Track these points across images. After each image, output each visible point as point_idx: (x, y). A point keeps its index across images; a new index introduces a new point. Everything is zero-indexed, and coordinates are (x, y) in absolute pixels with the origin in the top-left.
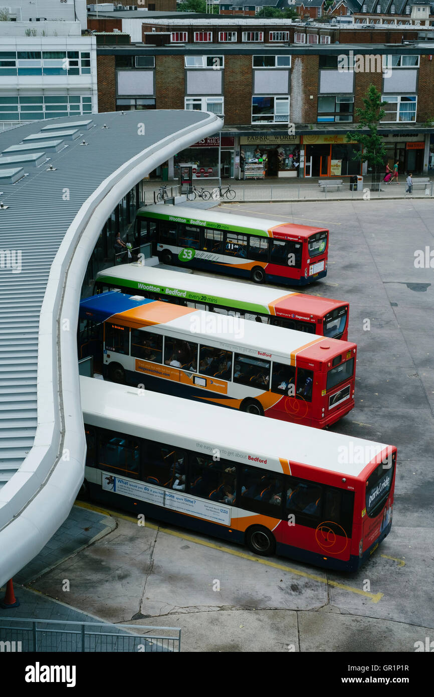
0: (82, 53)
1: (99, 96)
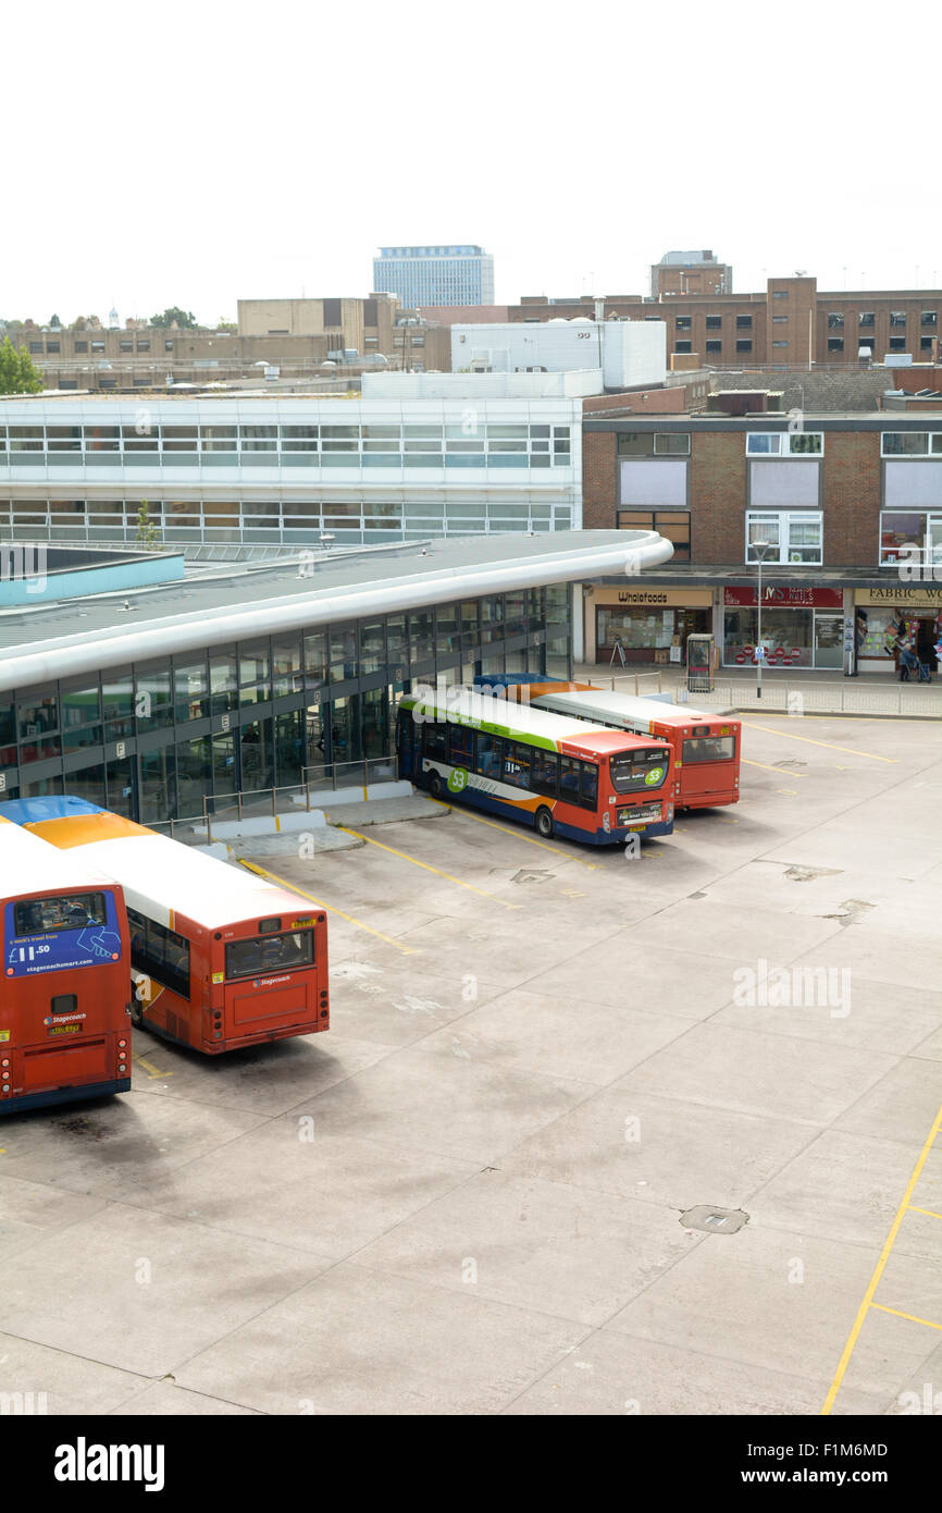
0: (555, 429)
1: (585, 506)
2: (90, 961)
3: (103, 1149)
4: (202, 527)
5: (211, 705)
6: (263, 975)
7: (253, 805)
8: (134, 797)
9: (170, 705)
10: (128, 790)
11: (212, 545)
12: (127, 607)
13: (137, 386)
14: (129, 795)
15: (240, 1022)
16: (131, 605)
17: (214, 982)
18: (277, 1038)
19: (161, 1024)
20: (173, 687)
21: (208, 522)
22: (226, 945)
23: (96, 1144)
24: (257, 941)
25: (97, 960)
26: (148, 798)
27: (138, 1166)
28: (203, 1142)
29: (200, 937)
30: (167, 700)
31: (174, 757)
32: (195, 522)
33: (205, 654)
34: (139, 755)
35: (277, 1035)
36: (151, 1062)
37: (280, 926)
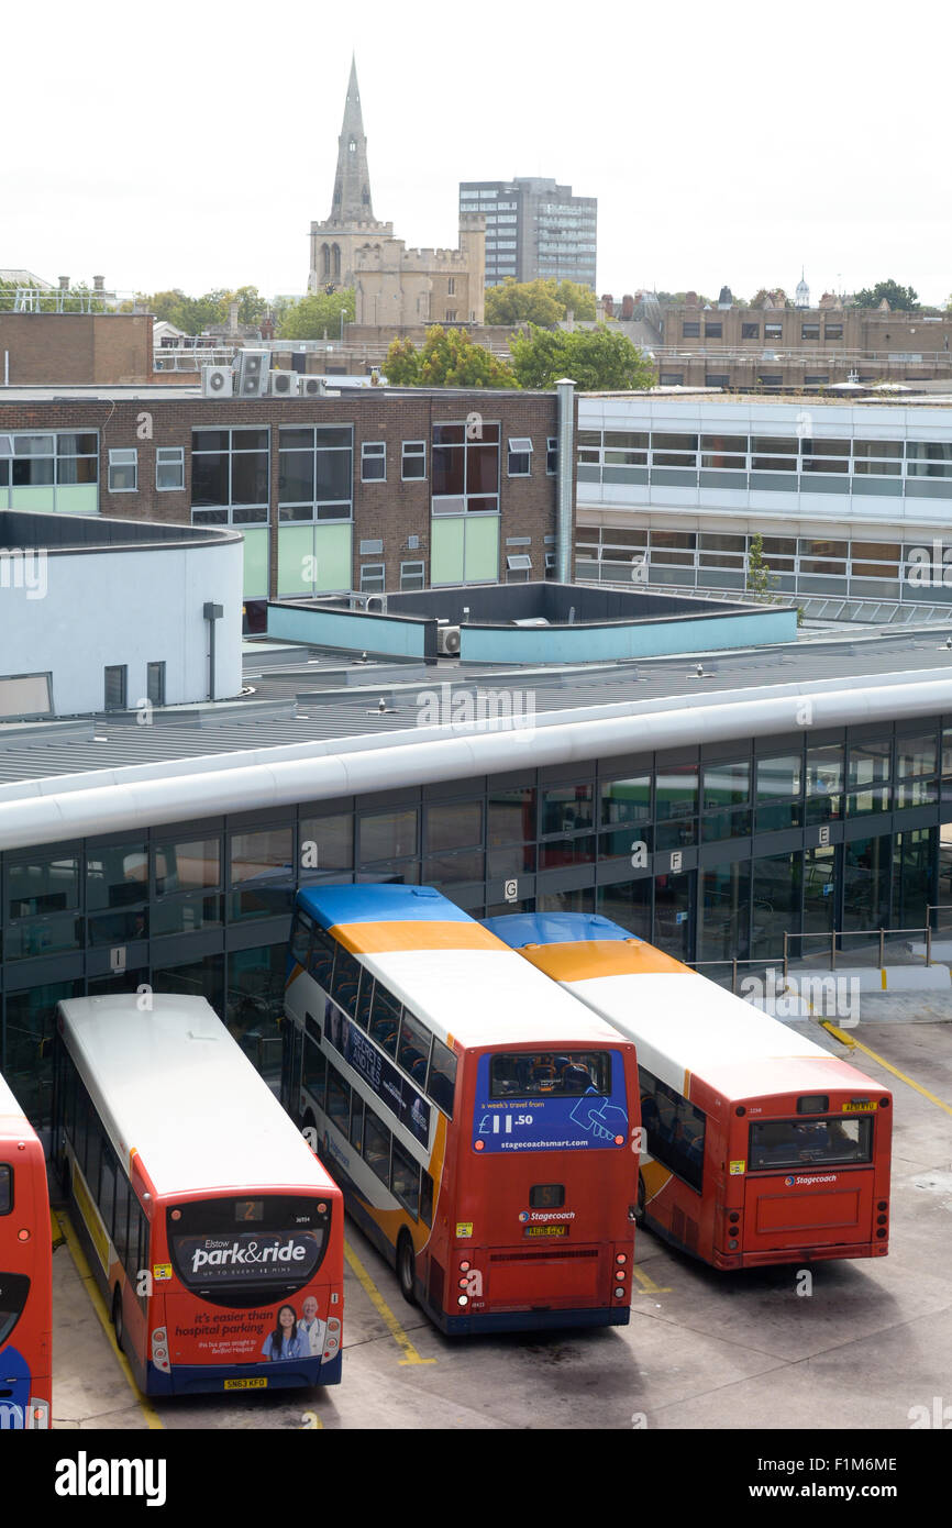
2: (585, 1143)
3: (559, 1375)
4: (848, 575)
5: (808, 812)
6: (802, 1171)
7: (857, 951)
8: (691, 924)
9: (747, 807)
10: (683, 916)
11: (860, 601)
12: (700, 673)
13: (815, 384)
14: (685, 922)
15: (762, 1231)
16: (709, 671)
17: (732, 1172)
18: (813, 1258)
19: (664, 1223)
20: (753, 785)
21: (856, 570)
22: (752, 1125)
23: (552, 1367)
24: (795, 1123)
25: (595, 1142)
26: (713, 930)
27: (598, 1402)
28: (690, 1382)
29: (717, 1110)
30: (745, 799)
31: (749, 879)
32: (840, 569)
33: (799, 742)
34: (701, 872)
35: (814, 1254)
36: (646, 1272)
37: (826, 1108)
